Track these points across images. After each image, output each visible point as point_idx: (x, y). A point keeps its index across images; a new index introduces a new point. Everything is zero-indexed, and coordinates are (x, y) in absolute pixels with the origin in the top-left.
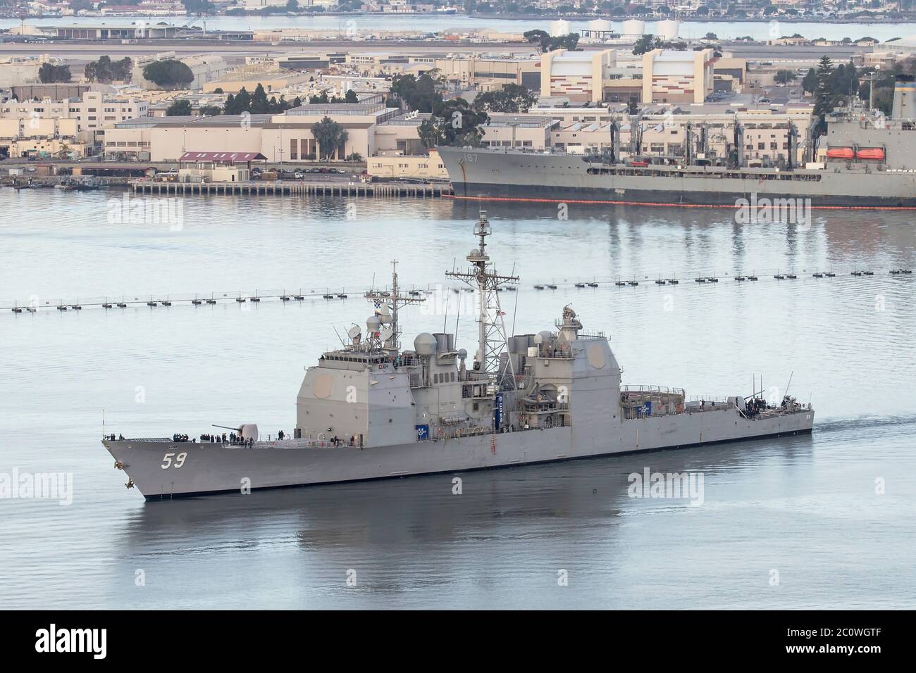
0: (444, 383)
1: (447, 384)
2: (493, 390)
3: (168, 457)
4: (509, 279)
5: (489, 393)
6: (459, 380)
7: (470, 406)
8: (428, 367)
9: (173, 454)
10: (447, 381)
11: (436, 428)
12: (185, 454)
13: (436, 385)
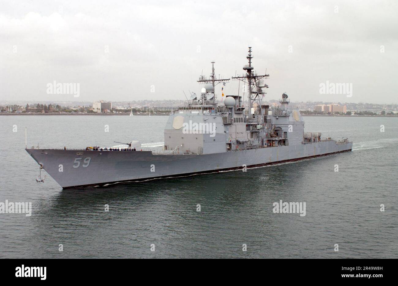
0: (238, 123)
1: (240, 123)
2: (260, 127)
3: (77, 160)
4: (264, 76)
5: (258, 129)
6: (245, 122)
7: (249, 135)
8: (231, 114)
9: (81, 159)
10: (240, 122)
11: (235, 145)
12: (90, 158)
13: (234, 123)
